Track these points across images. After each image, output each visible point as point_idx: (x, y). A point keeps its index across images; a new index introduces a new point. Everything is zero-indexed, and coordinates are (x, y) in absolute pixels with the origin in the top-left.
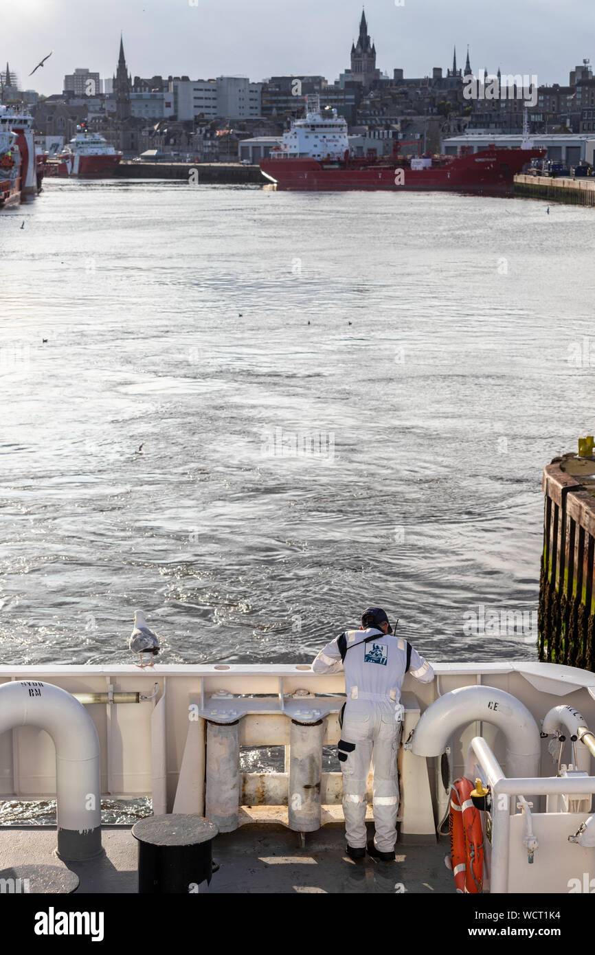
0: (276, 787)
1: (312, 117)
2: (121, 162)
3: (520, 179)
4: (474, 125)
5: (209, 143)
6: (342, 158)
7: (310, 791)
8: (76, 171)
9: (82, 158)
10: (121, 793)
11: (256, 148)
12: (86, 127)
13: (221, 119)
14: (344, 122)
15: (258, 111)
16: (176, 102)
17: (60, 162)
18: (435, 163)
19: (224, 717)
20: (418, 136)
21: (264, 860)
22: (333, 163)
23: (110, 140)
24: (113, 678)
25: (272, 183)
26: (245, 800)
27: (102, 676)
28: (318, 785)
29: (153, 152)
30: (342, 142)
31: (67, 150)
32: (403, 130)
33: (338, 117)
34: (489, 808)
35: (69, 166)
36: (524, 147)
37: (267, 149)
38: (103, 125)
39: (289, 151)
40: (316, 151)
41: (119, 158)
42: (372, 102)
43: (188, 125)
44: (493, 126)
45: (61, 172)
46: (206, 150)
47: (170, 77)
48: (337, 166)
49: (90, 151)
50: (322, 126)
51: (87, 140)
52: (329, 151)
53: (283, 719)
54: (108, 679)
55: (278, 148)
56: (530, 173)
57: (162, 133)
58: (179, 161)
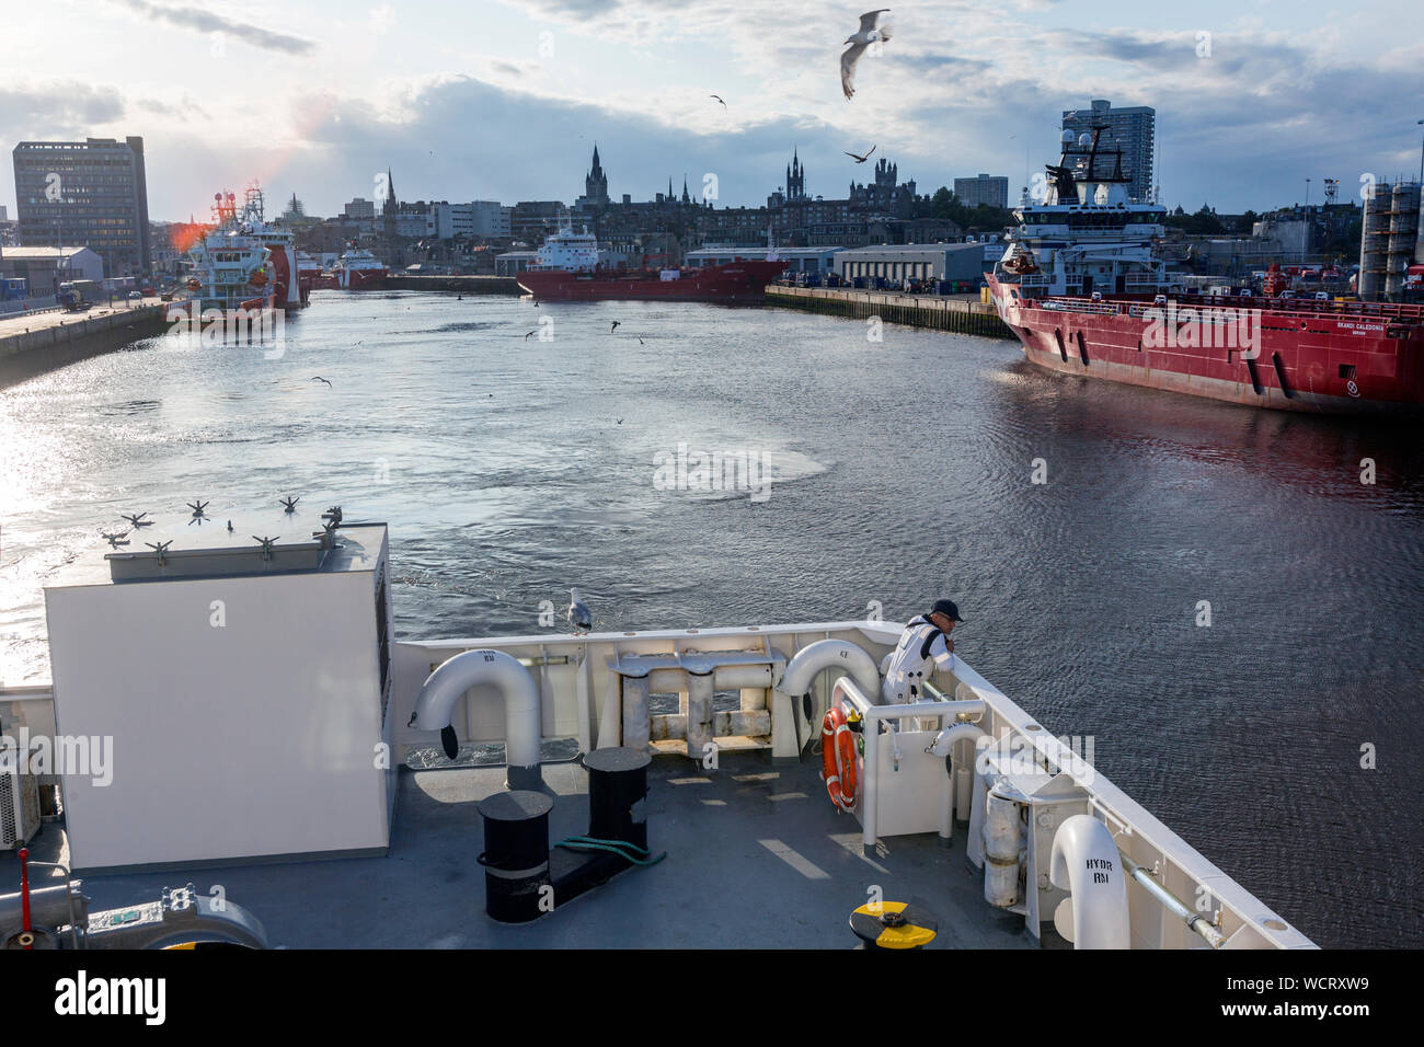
0: (676, 726)
1: (565, 232)
2: (389, 276)
3: (772, 290)
4: (710, 240)
5: (467, 258)
6: (594, 270)
7: (705, 726)
8: (347, 283)
9: (352, 272)
10: (554, 736)
11: (511, 262)
12: (355, 244)
13: (478, 236)
14: (594, 237)
15: (509, 231)
16: (437, 223)
17: (333, 276)
18: (683, 275)
19: (637, 672)
20: (658, 250)
21: (673, 781)
22: (585, 275)
23: (378, 256)
24: (545, 645)
25: (528, 293)
26: (653, 737)
27: (537, 645)
28: (711, 722)
29: (417, 267)
30: (592, 256)
31: (339, 265)
32: (644, 245)
33: (589, 233)
34: (861, 730)
35: (341, 279)
36: (769, 259)
37: (522, 262)
38: (373, 243)
39: (543, 264)
40: (569, 264)
41: (386, 272)
42: (608, 222)
43: (448, 242)
44: (727, 240)
45: (334, 284)
46: (466, 264)
47: (432, 202)
48: (589, 278)
49: (359, 266)
50: (574, 241)
51: (357, 255)
52: (580, 264)
53: (680, 672)
54: (542, 647)
55: (533, 262)
56: (782, 284)
57: (425, 249)
58: (441, 274)
